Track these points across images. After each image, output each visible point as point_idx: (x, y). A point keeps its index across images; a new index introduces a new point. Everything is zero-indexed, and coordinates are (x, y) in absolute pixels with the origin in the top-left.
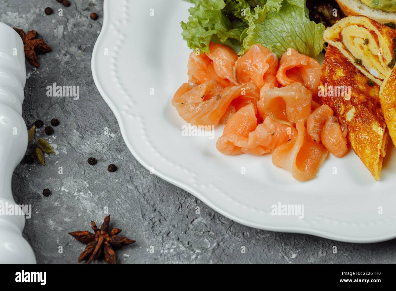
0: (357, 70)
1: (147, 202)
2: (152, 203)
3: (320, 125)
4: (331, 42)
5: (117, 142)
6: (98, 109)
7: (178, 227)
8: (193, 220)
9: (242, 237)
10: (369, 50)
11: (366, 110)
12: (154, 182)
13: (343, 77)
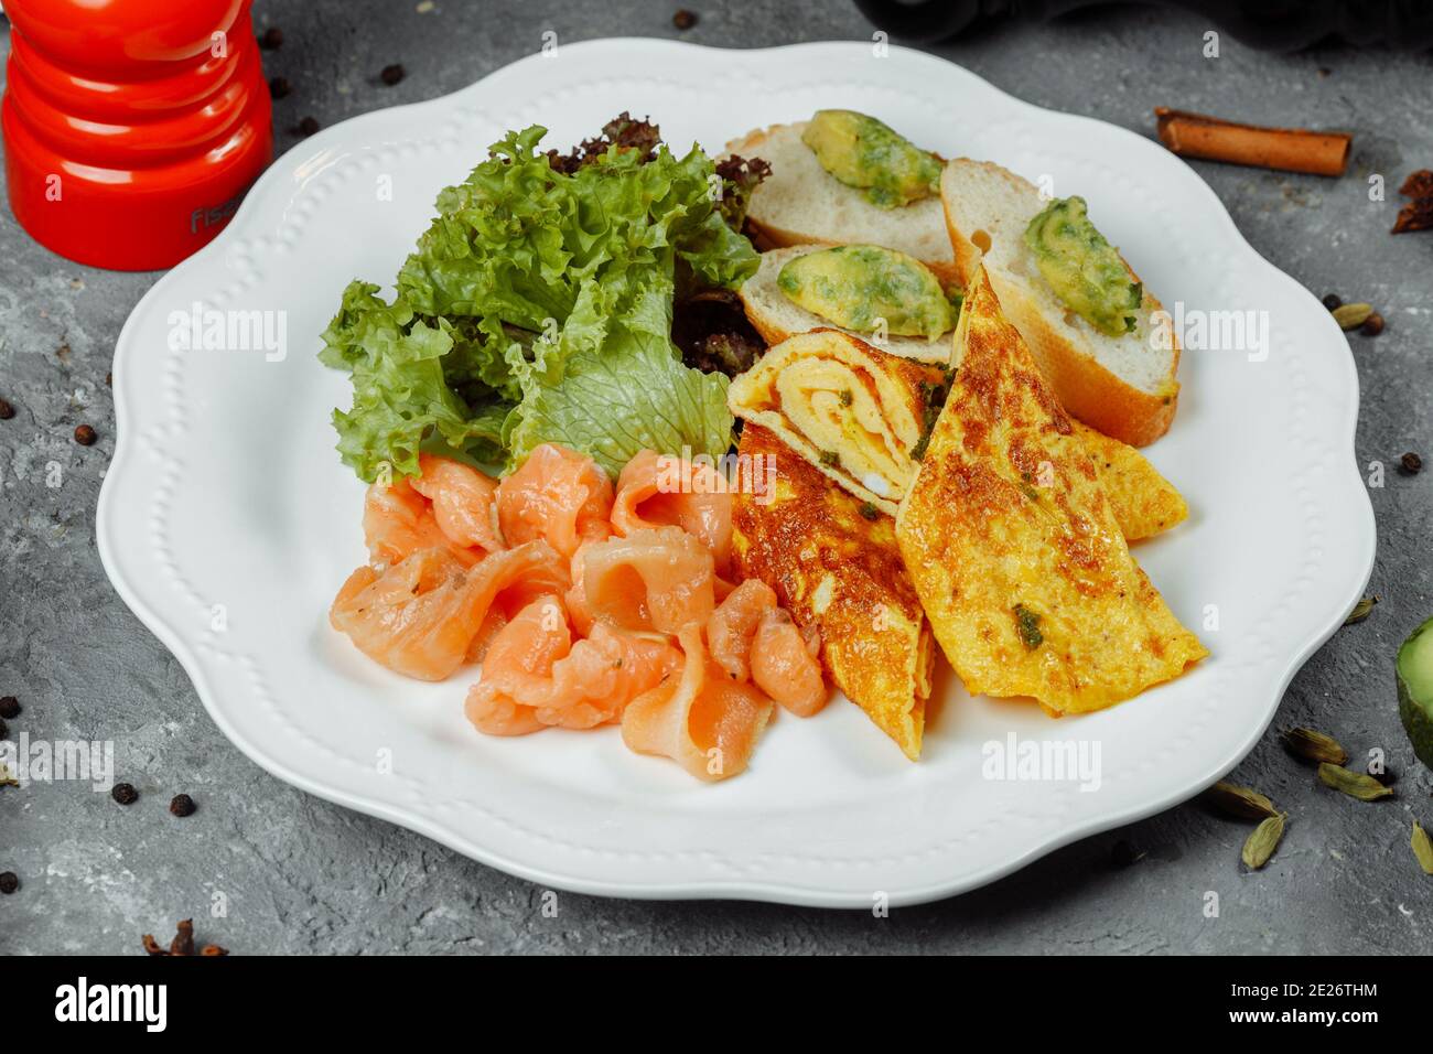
0: (828, 481)
1: (289, 881)
2: (304, 883)
3: (745, 635)
4: (750, 415)
5: (187, 743)
6: (125, 664)
7: (382, 935)
8: (422, 916)
9: (561, 944)
10: (855, 421)
11: (865, 578)
12: (304, 831)
13: (794, 500)
